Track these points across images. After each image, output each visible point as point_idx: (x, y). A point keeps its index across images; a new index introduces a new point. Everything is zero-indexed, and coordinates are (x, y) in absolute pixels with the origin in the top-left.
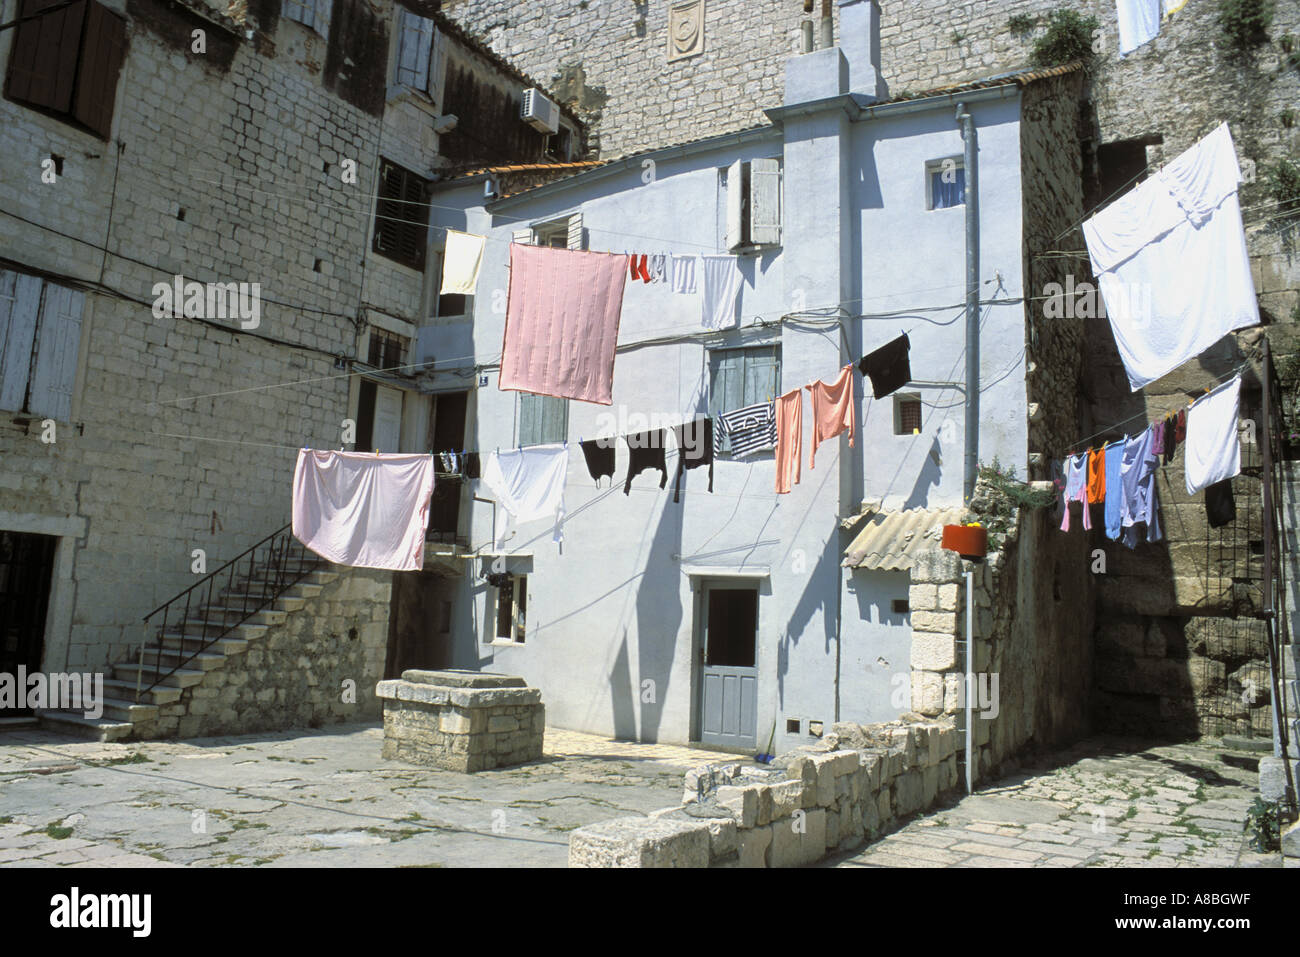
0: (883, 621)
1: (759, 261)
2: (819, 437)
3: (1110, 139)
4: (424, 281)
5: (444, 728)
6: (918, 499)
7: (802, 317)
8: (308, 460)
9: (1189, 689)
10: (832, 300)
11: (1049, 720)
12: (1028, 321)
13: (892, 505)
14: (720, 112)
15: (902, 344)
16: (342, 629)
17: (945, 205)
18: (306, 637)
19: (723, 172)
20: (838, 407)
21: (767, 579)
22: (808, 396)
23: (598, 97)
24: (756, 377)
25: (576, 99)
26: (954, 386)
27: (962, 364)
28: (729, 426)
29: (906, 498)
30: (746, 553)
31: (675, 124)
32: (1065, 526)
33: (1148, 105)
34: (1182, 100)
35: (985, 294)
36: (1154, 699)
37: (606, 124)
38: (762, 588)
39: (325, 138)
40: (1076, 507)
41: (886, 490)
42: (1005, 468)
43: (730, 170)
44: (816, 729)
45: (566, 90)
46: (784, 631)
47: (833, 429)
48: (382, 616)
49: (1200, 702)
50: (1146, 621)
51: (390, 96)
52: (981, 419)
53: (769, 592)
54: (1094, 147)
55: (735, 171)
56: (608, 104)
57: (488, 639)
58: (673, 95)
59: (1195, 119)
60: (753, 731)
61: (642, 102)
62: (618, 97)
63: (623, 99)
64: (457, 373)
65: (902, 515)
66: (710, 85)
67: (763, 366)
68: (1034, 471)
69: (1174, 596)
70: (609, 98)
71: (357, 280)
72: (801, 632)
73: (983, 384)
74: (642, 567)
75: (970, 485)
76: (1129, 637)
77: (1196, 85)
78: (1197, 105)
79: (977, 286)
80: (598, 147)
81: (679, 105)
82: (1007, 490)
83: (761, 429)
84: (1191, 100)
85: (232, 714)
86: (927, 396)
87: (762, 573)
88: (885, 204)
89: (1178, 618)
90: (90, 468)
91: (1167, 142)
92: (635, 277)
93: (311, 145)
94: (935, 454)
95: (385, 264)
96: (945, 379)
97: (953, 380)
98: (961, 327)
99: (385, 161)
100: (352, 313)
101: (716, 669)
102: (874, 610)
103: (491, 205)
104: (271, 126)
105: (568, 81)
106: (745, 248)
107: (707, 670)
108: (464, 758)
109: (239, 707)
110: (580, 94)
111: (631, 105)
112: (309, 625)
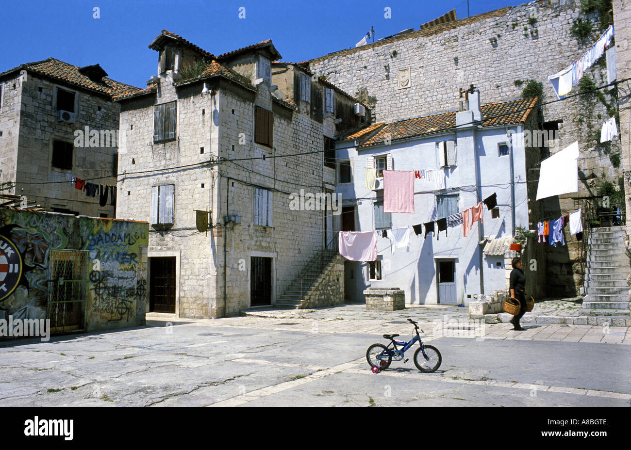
0: (494, 268)
1: (450, 170)
2: (473, 221)
3: (548, 121)
4: (336, 172)
5: (385, 300)
6: (499, 236)
7: (466, 188)
8: (342, 235)
9: (573, 283)
10: (474, 183)
11: (536, 292)
12: (528, 187)
13: (492, 237)
14: (419, 107)
15: (494, 196)
16: (335, 278)
17: (503, 155)
18: (329, 281)
19: (437, 144)
20: (478, 214)
21: (457, 259)
22: (470, 211)
23: (373, 100)
24: (451, 203)
25: (365, 100)
26: (508, 205)
27: (510, 199)
28: (451, 220)
29: (496, 235)
30: (450, 252)
31: (403, 111)
32: (539, 241)
33: (558, 111)
34: (569, 109)
35: (516, 180)
36: (564, 286)
37: (377, 110)
38: (456, 260)
39: (312, 134)
40: (541, 236)
41: (490, 233)
42: (523, 227)
43: (440, 144)
44: (475, 296)
45: (361, 97)
46: (465, 272)
47: (477, 219)
48: (343, 274)
49: (577, 286)
50: (561, 265)
51: (324, 117)
52: (516, 214)
53: (458, 262)
54: (542, 124)
55: (441, 144)
56: (377, 102)
57: (368, 280)
58: (401, 101)
59: (573, 115)
60: (455, 299)
61: (390, 102)
62: (381, 100)
63: (383, 101)
64: (350, 200)
65: (495, 240)
66: (414, 98)
67: (453, 200)
68: (531, 227)
69: (569, 257)
70: (377, 100)
71: (321, 175)
72: (470, 272)
73: (516, 205)
74: (418, 258)
75: (514, 232)
76: (556, 269)
77: (573, 105)
78: (573, 111)
79: (513, 179)
80: (375, 118)
81: (404, 104)
82: (523, 232)
83: (459, 220)
84: (571, 110)
85: (317, 302)
86: (500, 208)
87: (457, 257)
88: (486, 154)
89: (570, 263)
90: (276, 239)
91: (564, 122)
92: (416, 177)
93: (309, 136)
94: (503, 224)
95: (327, 168)
96: (505, 203)
97: (508, 204)
98: (509, 189)
99: (325, 137)
100: (321, 185)
101: (443, 283)
102: (492, 265)
103: (358, 148)
104: (301, 134)
105: (362, 94)
106: (446, 167)
107: (440, 284)
108: (392, 307)
109: (319, 300)
110: (366, 98)
111: (386, 103)
112: (329, 278)
